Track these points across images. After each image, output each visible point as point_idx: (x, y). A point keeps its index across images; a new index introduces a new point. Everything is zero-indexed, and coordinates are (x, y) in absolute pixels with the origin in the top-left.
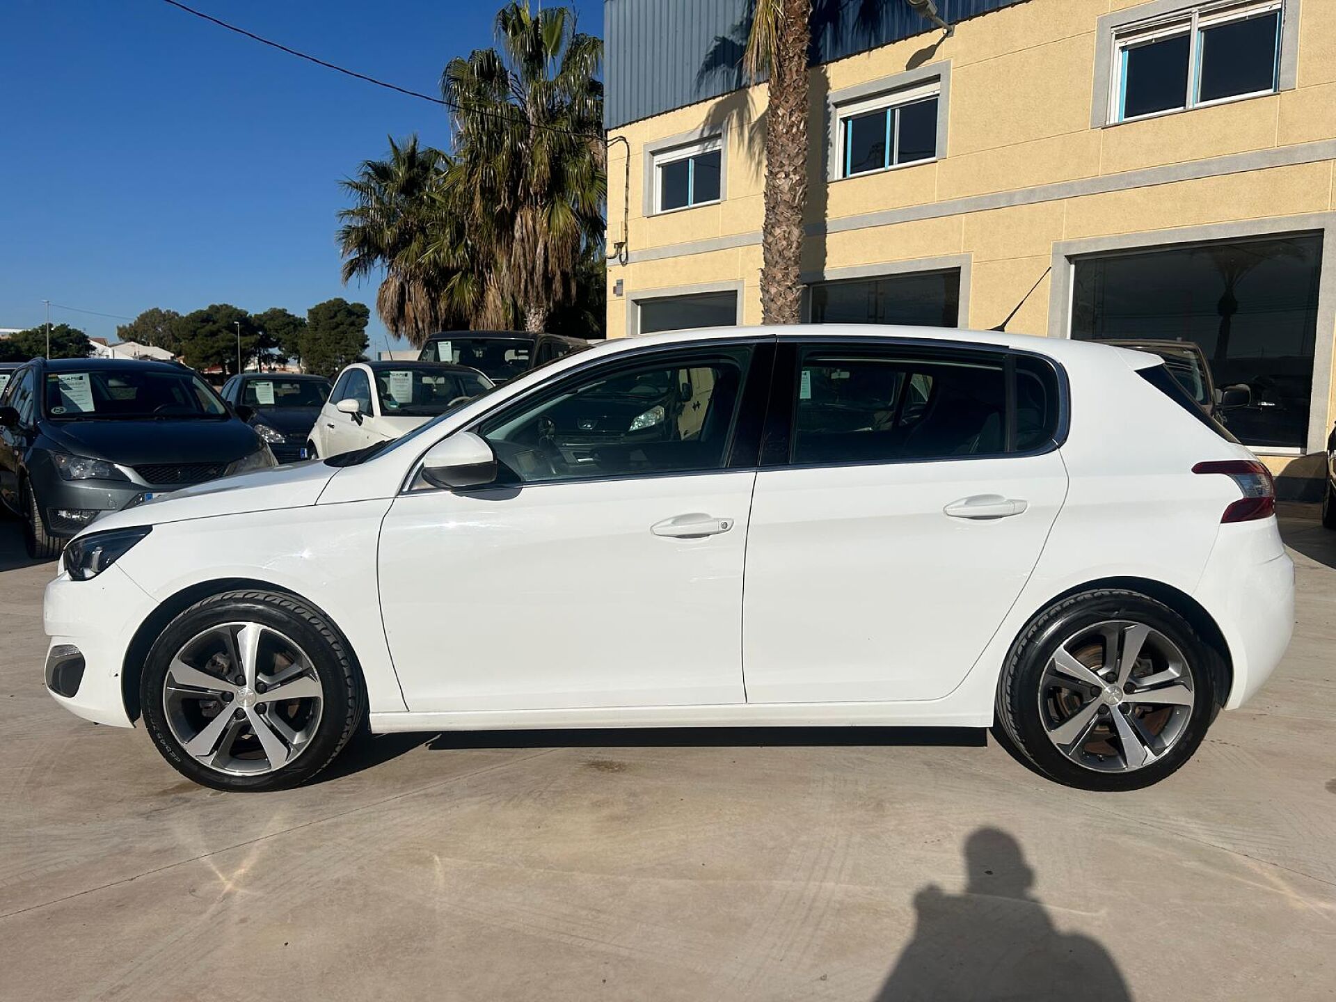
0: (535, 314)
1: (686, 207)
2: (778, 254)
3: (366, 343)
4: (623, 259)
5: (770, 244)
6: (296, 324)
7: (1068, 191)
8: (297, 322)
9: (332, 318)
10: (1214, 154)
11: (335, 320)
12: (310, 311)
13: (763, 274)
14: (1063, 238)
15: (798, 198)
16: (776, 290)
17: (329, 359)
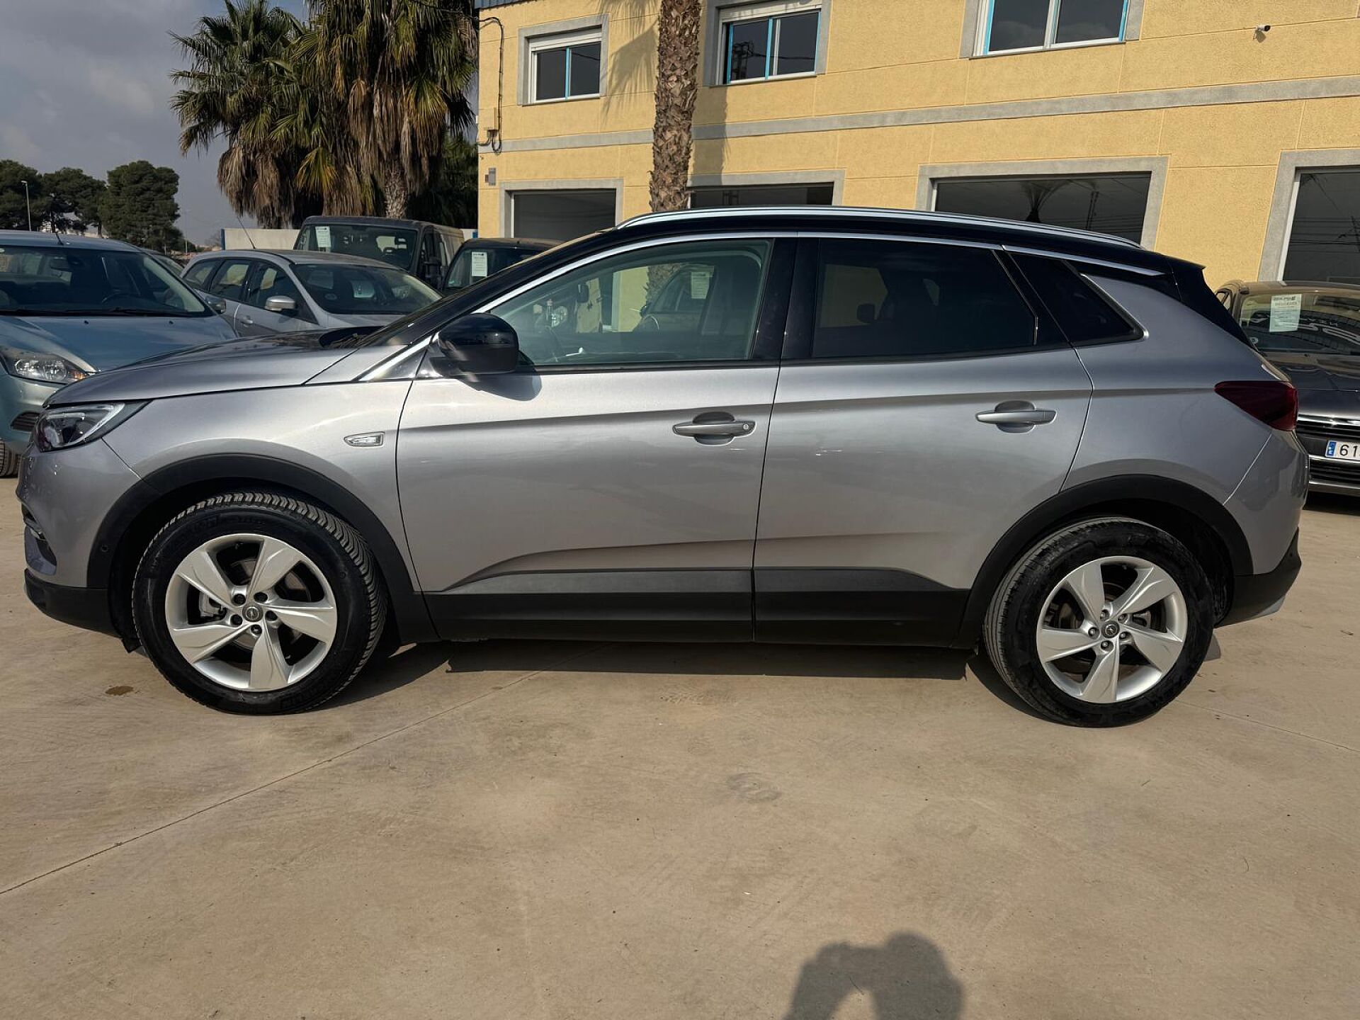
0: (396, 198)
1: (563, 99)
2: (668, 159)
3: (176, 213)
4: (497, 147)
5: (661, 148)
6: (96, 187)
7: (935, 117)
8: (95, 185)
9: (137, 182)
10: (1065, 95)
11: (139, 185)
12: (110, 174)
13: (653, 177)
14: (929, 163)
15: (688, 102)
16: (665, 194)
17: (134, 228)
